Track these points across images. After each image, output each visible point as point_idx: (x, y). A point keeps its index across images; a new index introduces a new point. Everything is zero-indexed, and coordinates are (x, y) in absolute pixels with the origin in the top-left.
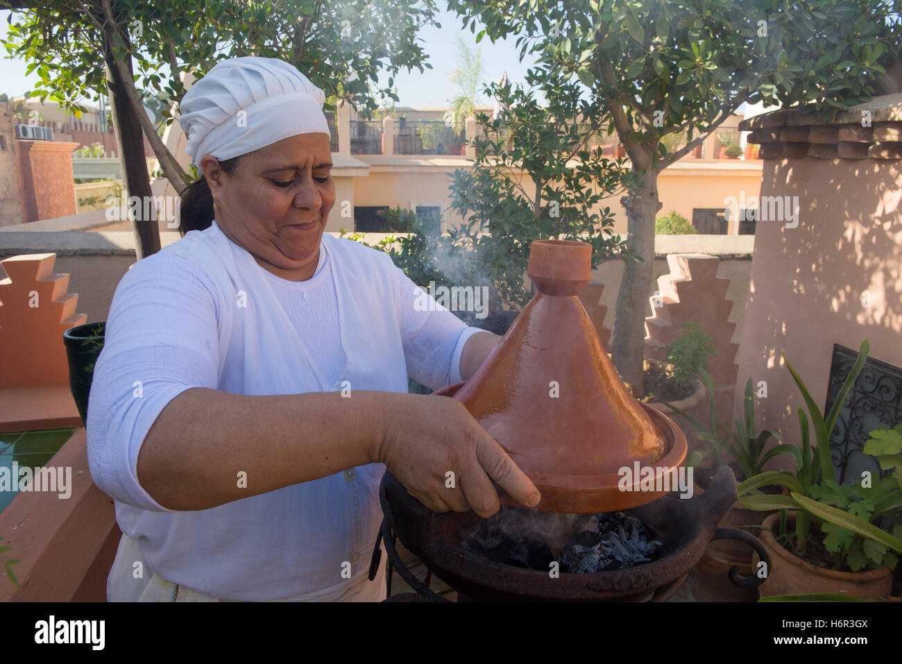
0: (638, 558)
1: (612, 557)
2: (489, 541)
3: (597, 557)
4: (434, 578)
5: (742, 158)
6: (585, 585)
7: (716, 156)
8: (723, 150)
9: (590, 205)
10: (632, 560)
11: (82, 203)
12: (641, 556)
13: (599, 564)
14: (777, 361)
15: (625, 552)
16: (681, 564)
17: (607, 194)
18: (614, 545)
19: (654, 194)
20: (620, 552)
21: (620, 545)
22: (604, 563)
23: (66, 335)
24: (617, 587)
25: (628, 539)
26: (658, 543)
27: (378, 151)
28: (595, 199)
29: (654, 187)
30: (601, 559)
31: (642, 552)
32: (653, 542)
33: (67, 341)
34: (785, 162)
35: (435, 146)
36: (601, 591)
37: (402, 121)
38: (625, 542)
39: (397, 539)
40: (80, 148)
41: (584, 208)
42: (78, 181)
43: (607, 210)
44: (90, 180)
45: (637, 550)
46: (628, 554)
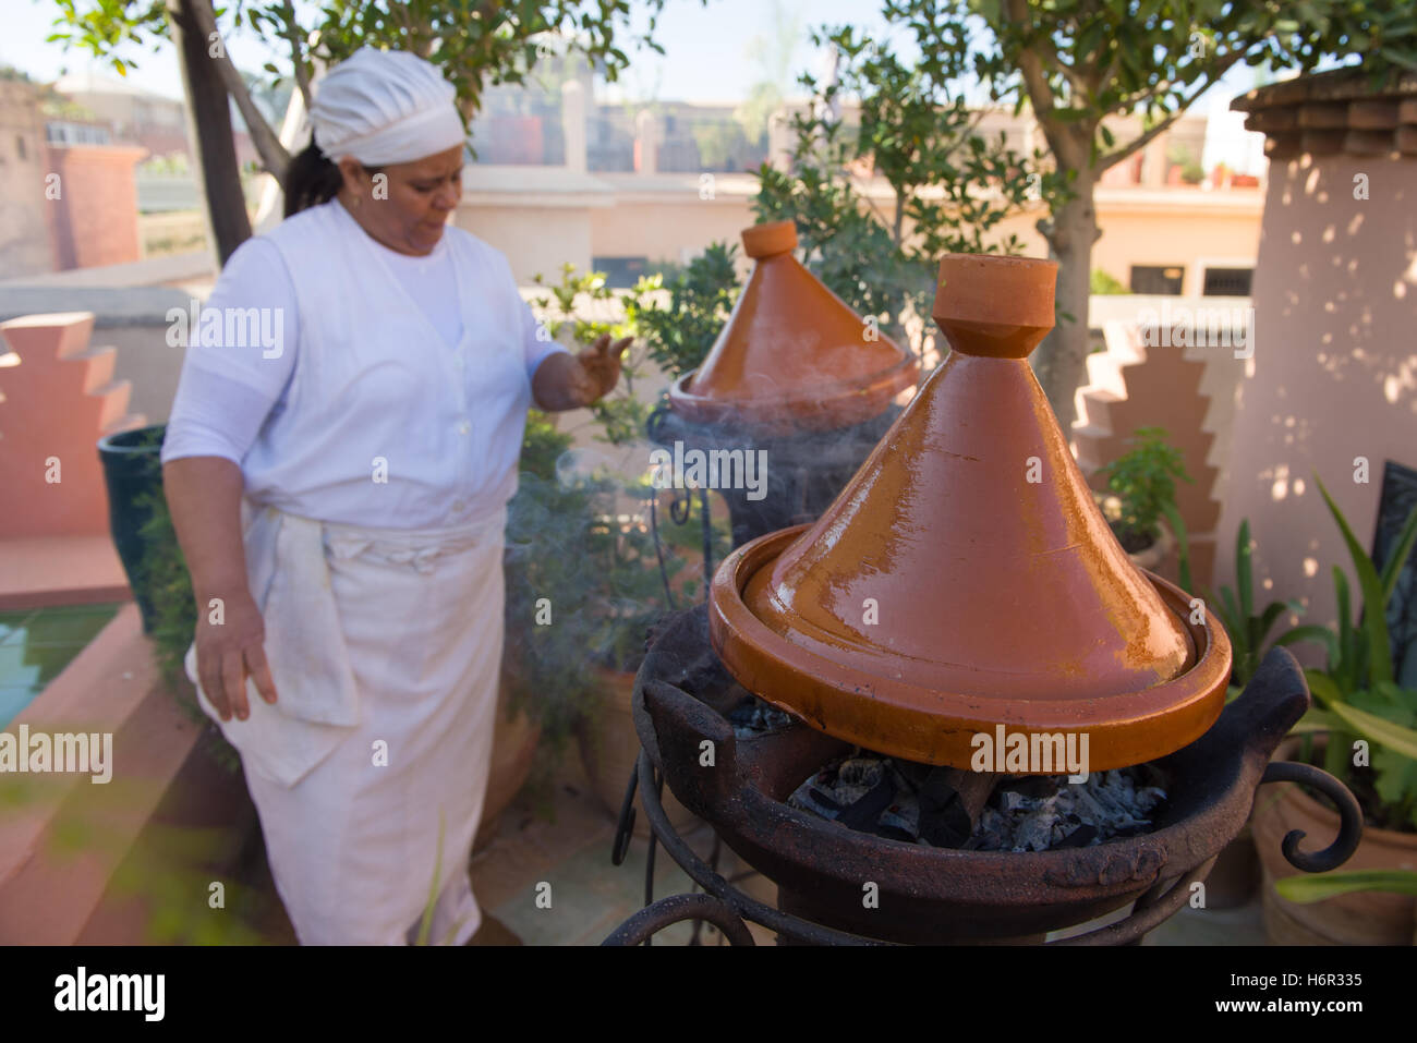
0: (1121, 820)
1: (1073, 819)
2: (842, 791)
3: (1048, 818)
4: (725, 850)
5: (1207, 184)
6: (1040, 875)
7: (1167, 181)
8: (1178, 173)
9: (987, 226)
10: (1111, 826)
11: (151, 247)
12: (1128, 817)
13: (1052, 834)
14: (1290, 487)
15: (1097, 809)
16: (1216, 831)
17: (1015, 208)
18: (1077, 797)
19: (1089, 214)
20: (1089, 808)
21: (1088, 796)
22: (1062, 831)
23: (103, 444)
24: (1103, 878)
25: (1101, 785)
26: (1160, 793)
27: (629, 167)
28: (996, 217)
29: (1089, 201)
30: (1056, 823)
31: (1129, 810)
32: (1149, 790)
33: (105, 457)
34: (1306, 161)
35: (722, 160)
36: (1071, 886)
37: (670, 124)
38: (1097, 791)
39: (666, 789)
40: (148, 159)
41: (977, 233)
42: (146, 213)
43: (1013, 239)
44: (164, 212)
45: (1119, 806)
46: (1104, 815)
